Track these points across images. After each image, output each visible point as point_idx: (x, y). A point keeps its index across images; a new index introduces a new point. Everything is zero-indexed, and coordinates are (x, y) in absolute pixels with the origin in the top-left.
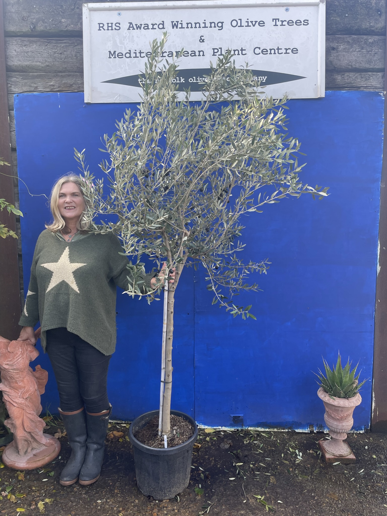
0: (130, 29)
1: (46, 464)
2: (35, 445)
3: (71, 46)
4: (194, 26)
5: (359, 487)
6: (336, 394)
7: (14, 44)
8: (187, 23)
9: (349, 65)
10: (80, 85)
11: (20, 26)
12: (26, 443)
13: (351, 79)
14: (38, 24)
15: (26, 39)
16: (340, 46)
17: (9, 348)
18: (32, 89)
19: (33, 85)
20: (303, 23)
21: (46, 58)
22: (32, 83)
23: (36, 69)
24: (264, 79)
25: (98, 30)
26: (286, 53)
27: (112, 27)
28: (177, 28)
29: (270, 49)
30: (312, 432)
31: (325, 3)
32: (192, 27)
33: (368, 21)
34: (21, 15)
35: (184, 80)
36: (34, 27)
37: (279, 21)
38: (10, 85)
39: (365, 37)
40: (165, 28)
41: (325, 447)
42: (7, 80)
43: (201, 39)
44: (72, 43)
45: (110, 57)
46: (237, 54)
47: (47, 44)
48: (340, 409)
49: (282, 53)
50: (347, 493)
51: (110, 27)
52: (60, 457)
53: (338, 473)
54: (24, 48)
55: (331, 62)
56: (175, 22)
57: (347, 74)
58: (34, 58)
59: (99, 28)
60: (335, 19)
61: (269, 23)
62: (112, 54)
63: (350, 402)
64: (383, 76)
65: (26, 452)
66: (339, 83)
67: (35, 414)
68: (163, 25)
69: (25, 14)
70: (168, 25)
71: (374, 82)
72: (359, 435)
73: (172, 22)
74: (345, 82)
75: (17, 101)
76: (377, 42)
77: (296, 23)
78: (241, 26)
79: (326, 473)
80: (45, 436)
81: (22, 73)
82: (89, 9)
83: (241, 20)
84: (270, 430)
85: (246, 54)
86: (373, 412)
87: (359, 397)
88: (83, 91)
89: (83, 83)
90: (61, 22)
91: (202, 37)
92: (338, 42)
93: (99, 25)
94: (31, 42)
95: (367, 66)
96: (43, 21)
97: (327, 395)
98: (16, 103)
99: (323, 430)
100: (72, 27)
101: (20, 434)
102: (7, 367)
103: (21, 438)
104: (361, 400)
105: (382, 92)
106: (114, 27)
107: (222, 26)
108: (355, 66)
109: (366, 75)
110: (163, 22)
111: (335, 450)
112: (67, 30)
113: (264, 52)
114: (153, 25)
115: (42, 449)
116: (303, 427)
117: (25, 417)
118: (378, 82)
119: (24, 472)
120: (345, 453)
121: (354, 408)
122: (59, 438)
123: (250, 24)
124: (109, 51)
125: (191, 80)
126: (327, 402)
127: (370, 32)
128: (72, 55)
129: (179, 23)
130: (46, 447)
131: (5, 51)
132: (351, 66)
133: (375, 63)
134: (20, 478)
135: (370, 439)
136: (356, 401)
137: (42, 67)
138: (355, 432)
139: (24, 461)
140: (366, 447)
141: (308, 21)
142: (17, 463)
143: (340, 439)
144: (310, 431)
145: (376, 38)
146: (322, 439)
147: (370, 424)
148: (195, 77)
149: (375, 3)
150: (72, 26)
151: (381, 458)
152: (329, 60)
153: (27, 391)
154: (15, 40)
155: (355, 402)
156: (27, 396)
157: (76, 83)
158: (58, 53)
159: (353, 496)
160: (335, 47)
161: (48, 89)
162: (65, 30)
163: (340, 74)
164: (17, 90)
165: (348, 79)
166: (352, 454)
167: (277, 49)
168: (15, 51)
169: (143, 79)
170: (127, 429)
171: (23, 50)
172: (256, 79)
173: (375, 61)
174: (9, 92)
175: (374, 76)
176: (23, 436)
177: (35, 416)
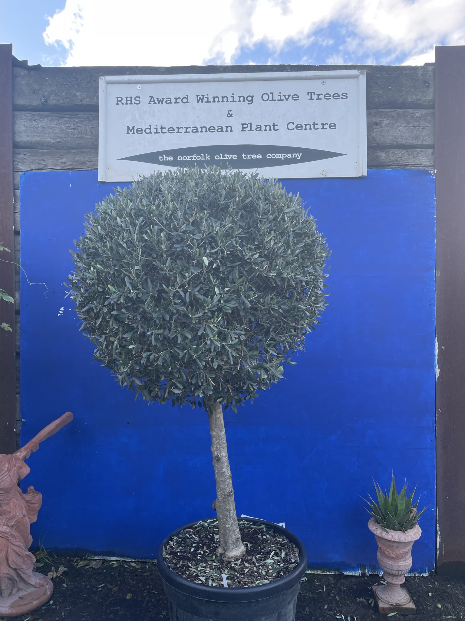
0: (151, 103)
1: (34, 609)
2: (21, 585)
3: (86, 121)
4: (221, 100)
6: (389, 526)
7: (22, 118)
8: (213, 97)
9: (395, 142)
10: (94, 163)
11: (30, 99)
12: (11, 582)
14: (50, 98)
15: (36, 113)
16: (384, 120)
18: (41, 167)
19: (42, 162)
20: (341, 96)
21: (57, 134)
22: (42, 160)
23: (46, 146)
24: (299, 156)
25: (116, 104)
26: (323, 128)
27: (131, 101)
28: (202, 102)
29: (305, 124)
30: (364, 575)
31: (365, 75)
32: (218, 101)
33: (415, 94)
34: (32, 88)
35: (209, 157)
36: (46, 101)
37: (314, 95)
39: (411, 111)
40: (189, 103)
41: (379, 593)
42: (13, 157)
43: (229, 113)
44: (87, 118)
45: (128, 133)
46: (268, 130)
47: (59, 120)
48: (395, 545)
49: (319, 128)
51: (129, 101)
52: (51, 602)
54: (34, 123)
55: (374, 138)
56: (200, 96)
57: (393, 151)
58: (45, 133)
59: (117, 102)
60: (377, 92)
61: (304, 98)
62: (130, 130)
63: (407, 536)
64: (433, 152)
65: (10, 594)
66: (383, 161)
67: (22, 546)
68: (187, 99)
69: (36, 87)
70: (193, 99)
71: (423, 160)
72: (422, 579)
73: (197, 96)
74: (390, 159)
75: (23, 179)
76: (426, 117)
77: (333, 96)
78: (273, 100)
80: (35, 575)
81: (31, 150)
82: (105, 81)
83: (272, 93)
84: (312, 572)
85: (278, 130)
86: (438, 549)
87: (418, 529)
88: (98, 169)
89: (97, 161)
90: (75, 95)
92: (381, 116)
93: (117, 99)
94: (42, 117)
95: (415, 142)
96: (56, 94)
97: (379, 526)
98: (22, 182)
99: (378, 573)
101: (3, 571)
103: (4, 575)
104: (420, 534)
105: (432, 171)
106: (133, 101)
107: (252, 100)
108: (401, 142)
109: (414, 151)
110: (187, 95)
111: (391, 598)
112: (82, 104)
113: (299, 127)
114: (176, 99)
115: (29, 591)
116: (353, 569)
117: (10, 549)
118: (427, 160)
120: (403, 601)
121: (413, 543)
122: (53, 578)
123: (283, 98)
124: (127, 127)
125: (217, 157)
126: (380, 535)
128: (87, 131)
129: (205, 97)
130: (36, 589)
131: (13, 126)
132: (397, 142)
133: (423, 139)
135: (435, 584)
136: (414, 534)
137: (53, 144)
138: (417, 575)
139: (7, 605)
140: (430, 594)
141: (347, 94)
143: (397, 583)
144: (362, 574)
145: (424, 111)
146: (376, 584)
147: (435, 565)
148: (221, 154)
149: (422, 74)
150: (88, 100)
151: (447, 608)
153: (13, 518)
154: (25, 115)
155: (413, 536)
156: (13, 523)
157: (90, 161)
158: (71, 129)
160: (378, 122)
161: (59, 167)
162: (80, 104)
163: (384, 151)
164: (24, 168)
165: (393, 157)
166: (411, 603)
167: (312, 124)
168: (24, 126)
169: (164, 156)
170: (136, 570)
171: (33, 124)
172: (289, 156)
173: (423, 137)
174: (15, 171)
175: (423, 153)
176: (6, 572)
177: (23, 549)
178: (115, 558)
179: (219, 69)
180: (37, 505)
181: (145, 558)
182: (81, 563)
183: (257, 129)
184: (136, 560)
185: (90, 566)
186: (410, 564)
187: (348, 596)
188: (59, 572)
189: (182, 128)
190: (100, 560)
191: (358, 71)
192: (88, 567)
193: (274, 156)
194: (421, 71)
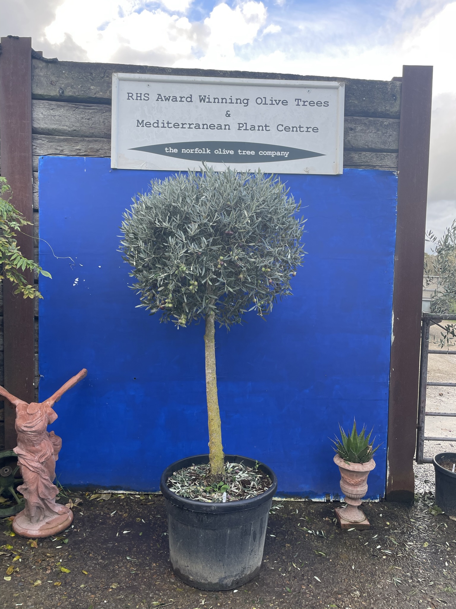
0: (158, 100)
1: (59, 532)
2: (47, 513)
3: (100, 112)
4: (220, 101)
5: (373, 551)
6: (350, 459)
7: (41, 107)
8: (214, 98)
9: (366, 145)
10: (107, 151)
11: (48, 89)
12: (39, 510)
13: (368, 158)
14: (67, 90)
15: (53, 103)
16: (358, 127)
17: (28, 410)
18: (58, 152)
19: (58, 148)
20: (323, 104)
21: (73, 123)
22: (58, 146)
23: (62, 133)
24: (286, 154)
25: (127, 99)
26: (307, 131)
27: (141, 97)
28: (204, 101)
29: (292, 127)
30: (328, 501)
31: (344, 87)
32: (218, 102)
33: (384, 105)
35: (209, 152)
36: (63, 92)
37: (301, 101)
38: (35, 147)
39: (381, 119)
40: (192, 102)
41: (341, 513)
42: (32, 142)
43: (227, 114)
44: (100, 110)
45: (138, 126)
46: (261, 130)
47: (75, 109)
48: (355, 474)
49: (304, 131)
50: (361, 556)
52: (73, 527)
53: (352, 538)
54: (51, 111)
55: (349, 141)
56: (203, 97)
57: (364, 153)
58: (61, 121)
59: (128, 98)
60: (353, 102)
61: (292, 103)
62: (140, 123)
63: (365, 467)
64: (397, 156)
65: (38, 520)
66: (356, 161)
67: (50, 479)
68: (191, 98)
69: (53, 79)
70: (196, 98)
71: (389, 162)
72: (375, 504)
73: (200, 96)
74: (362, 160)
75: (41, 163)
76: (392, 125)
77: (317, 104)
78: (265, 104)
79: (341, 539)
80: (58, 506)
81: (48, 136)
82: (118, 78)
83: (265, 98)
84: (287, 500)
85: (269, 130)
86: (387, 480)
87: (373, 462)
88: (110, 157)
89: (110, 149)
90: (89, 89)
91: (228, 112)
92: (356, 123)
93: (128, 95)
94: (59, 106)
95: (382, 147)
96: (72, 87)
97: (342, 460)
98: (40, 165)
99: (339, 499)
100: (101, 95)
101: (33, 500)
102: (25, 429)
103: (35, 504)
104: (375, 465)
105: (396, 172)
106: (143, 97)
107: (247, 103)
108: (371, 146)
109: (382, 154)
110: (191, 95)
111: (350, 516)
112: (96, 97)
114: (181, 98)
115: (55, 518)
116: (319, 496)
117: (40, 482)
118: (392, 162)
119: (37, 540)
120: (360, 519)
121: (368, 473)
123: (274, 103)
124: (137, 120)
125: (216, 152)
126: (343, 467)
127: (385, 115)
128: (100, 121)
129: (206, 97)
130: (59, 516)
131: (32, 114)
132: (368, 146)
133: (389, 144)
134: (32, 546)
135: (384, 508)
136: (370, 466)
137: (69, 131)
138: (370, 501)
139: (37, 529)
140: (381, 515)
141: (328, 102)
142: (29, 531)
143: (355, 505)
144: (326, 500)
145: (391, 120)
146: (338, 507)
147: (384, 493)
148: (220, 149)
149: (391, 89)
150: (101, 93)
151: (394, 525)
152: (348, 139)
153: (44, 455)
154: (43, 103)
156: (43, 460)
157: (102, 149)
158: (86, 119)
159: (366, 559)
160: (353, 127)
161: (75, 153)
162: (94, 97)
163: (357, 153)
164: (42, 153)
165: (364, 158)
166: (366, 520)
167: (299, 127)
168: (42, 114)
169: (170, 148)
170: (141, 500)
171: (50, 113)
172: (278, 154)
173: (389, 143)
174: (34, 154)
175: (388, 156)
176: (36, 502)
177: (49, 482)
178: (121, 492)
179: (220, 73)
180: (59, 447)
181: (148, 491)
182: (93, 497)
183: (252, 129)
184: (140, 493)
185: (101, 499)
186: (366, 489)
187: (316, 517)
188: (76, 503)
189: (186, 124)
190: (109, 493)
191: (338, 83)
192: (99, 499)
193: (265, 153)
194: (390, 86)
